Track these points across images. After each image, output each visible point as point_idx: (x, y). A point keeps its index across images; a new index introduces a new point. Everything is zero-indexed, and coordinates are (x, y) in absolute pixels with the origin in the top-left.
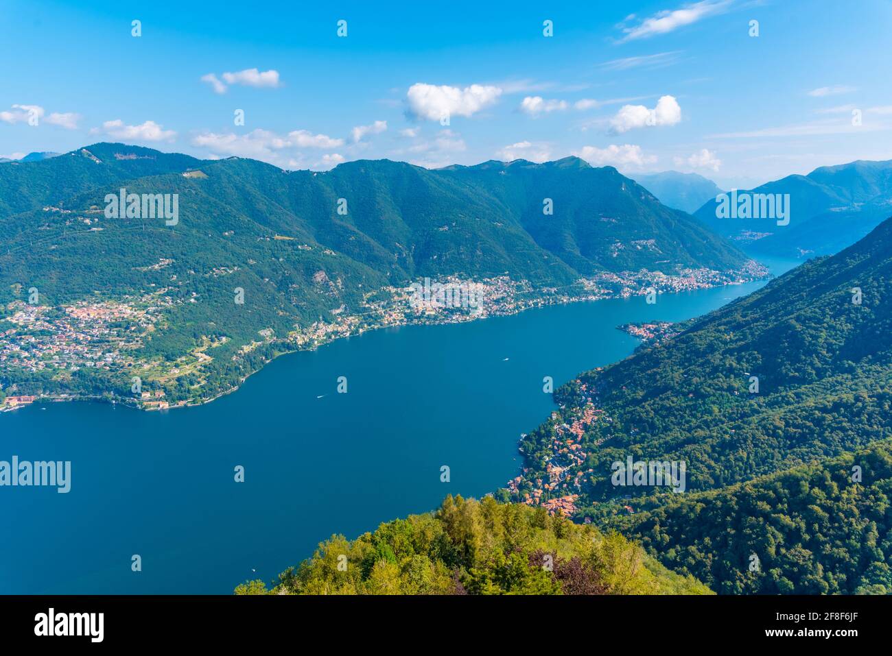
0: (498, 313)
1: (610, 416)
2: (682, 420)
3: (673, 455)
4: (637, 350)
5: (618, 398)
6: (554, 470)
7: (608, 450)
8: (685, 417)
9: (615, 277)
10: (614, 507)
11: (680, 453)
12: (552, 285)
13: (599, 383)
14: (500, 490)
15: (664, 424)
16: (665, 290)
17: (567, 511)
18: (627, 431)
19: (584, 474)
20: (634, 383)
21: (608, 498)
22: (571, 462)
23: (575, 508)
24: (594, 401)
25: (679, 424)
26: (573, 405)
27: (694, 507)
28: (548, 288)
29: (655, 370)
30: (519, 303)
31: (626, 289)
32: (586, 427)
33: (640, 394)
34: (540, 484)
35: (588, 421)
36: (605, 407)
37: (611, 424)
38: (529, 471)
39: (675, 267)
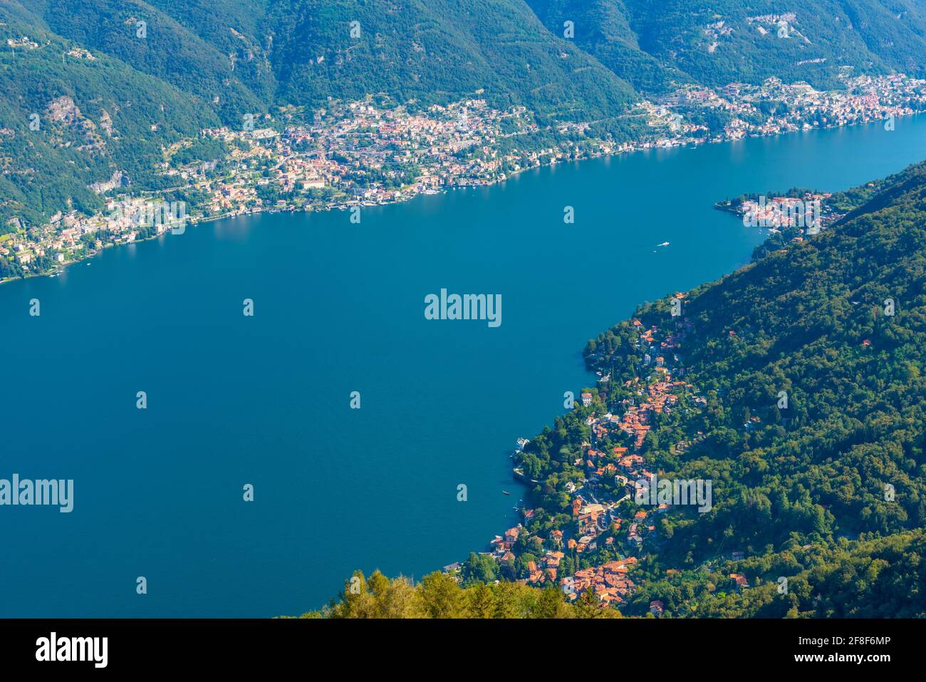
0: (463, 182)
1: (703, 393)
2: (847, 394)
3: (828, 467)
4: (757, 253)
5: (718, 354)
6: (587, 510)
7: (699, 464)
8: (853, 388)
9: (713, 97)
10: (709, 578)
11: (843, 463)
12: (579, 118)
13: (680, 325)
14: (476, 557)
15: (812, 406)
16: (816, 123)
17: (613, 591)
18: (737, 422)
19: (650, 516)
20: (752, 323)
21: (699, 560)
22: (622, 492)
23: (631, 584)
24: (669, 363)
25: (842, 403)
26: (626, 375)
27: (866, 568)
28: (570, 124)
29: (794, 293)
30: (510, 158)
31: (736, 123)
32: (653, 419)
33: (765, 344)
34: (558, 540)
35: (658, 406)
36: (693, 375)
37: (705, 410)
38: (536, 515)
39: (838, 74)
